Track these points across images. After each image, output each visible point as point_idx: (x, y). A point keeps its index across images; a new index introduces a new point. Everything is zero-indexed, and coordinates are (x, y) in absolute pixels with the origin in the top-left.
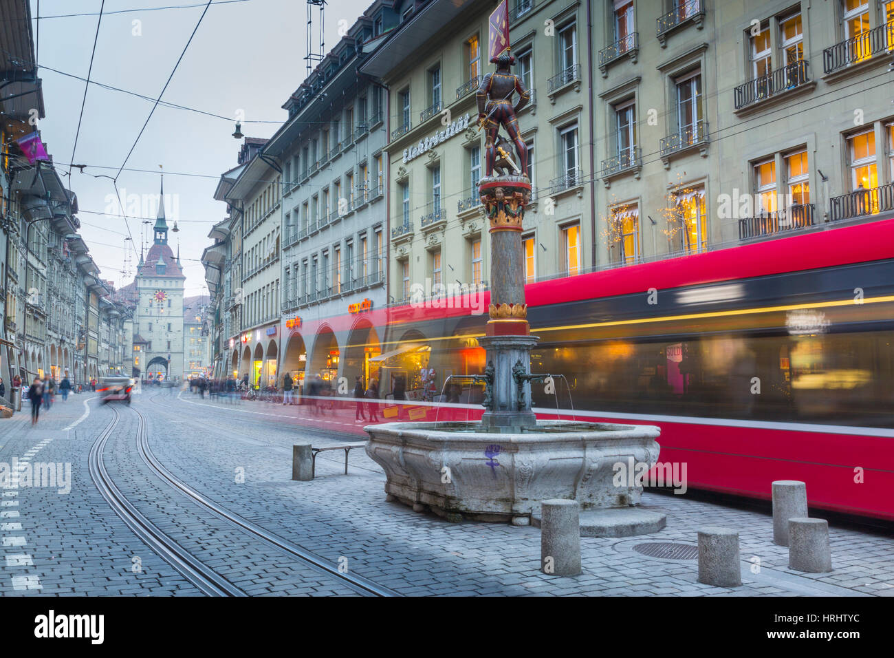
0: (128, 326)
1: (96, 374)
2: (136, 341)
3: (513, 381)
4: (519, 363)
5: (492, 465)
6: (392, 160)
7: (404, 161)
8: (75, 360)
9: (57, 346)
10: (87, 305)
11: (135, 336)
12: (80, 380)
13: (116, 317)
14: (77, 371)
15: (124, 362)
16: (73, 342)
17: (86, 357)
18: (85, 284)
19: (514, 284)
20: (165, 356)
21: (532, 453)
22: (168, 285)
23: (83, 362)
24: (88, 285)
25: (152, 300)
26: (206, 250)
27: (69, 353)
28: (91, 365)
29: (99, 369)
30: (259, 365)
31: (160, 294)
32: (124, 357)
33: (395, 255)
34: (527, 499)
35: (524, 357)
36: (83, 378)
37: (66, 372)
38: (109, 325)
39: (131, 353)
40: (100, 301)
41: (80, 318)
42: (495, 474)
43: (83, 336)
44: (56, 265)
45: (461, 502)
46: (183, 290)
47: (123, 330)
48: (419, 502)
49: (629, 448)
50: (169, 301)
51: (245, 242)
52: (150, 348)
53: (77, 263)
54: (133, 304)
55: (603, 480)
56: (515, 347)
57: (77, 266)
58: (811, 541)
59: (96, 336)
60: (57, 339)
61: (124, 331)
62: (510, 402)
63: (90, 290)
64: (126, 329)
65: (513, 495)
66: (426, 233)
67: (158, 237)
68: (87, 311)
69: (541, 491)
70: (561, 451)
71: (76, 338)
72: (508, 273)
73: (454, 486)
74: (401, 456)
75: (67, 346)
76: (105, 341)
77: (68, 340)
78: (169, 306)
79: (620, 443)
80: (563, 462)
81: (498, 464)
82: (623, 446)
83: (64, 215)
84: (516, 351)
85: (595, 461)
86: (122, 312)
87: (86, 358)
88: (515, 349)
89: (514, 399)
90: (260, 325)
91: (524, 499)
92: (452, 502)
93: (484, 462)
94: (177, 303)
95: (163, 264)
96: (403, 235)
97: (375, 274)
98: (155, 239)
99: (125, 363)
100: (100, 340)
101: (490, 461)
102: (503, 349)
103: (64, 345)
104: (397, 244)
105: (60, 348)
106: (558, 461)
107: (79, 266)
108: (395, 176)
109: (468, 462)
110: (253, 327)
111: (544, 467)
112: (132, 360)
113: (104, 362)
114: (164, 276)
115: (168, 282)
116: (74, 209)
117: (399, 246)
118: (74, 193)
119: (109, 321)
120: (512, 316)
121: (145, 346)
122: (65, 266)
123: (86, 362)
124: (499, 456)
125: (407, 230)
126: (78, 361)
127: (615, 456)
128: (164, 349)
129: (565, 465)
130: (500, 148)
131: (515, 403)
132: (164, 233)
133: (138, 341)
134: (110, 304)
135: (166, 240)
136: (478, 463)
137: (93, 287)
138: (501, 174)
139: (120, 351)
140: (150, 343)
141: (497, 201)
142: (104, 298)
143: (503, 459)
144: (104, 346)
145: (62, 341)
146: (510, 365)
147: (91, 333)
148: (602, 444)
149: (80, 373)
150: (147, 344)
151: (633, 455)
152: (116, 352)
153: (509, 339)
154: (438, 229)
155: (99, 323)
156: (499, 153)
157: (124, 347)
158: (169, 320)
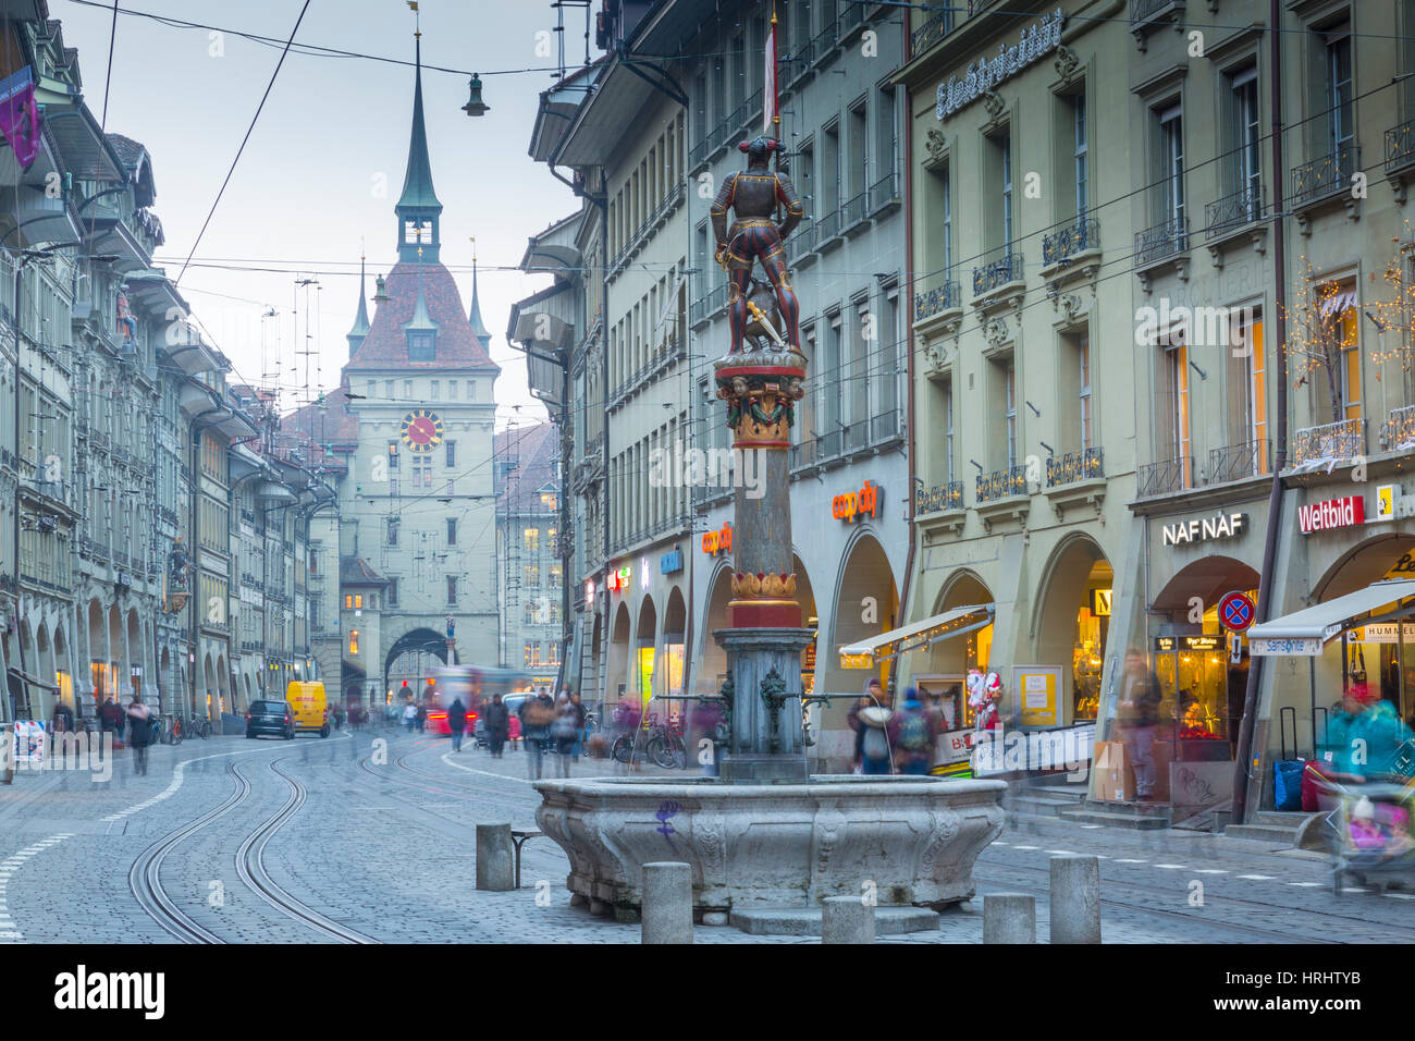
0: (323, 530)
1: (227, 685)
2: (351, 578)
3: (761, 704)
4: (773, 674)
5: (665, 831)
6: (918, 108)
7: (939, 113)
8: (161, 646)
9: (106, 603)
10: (192, 475)
11: (348, 563)
12: (178, 704)
13: (285, 504)
14: (169, 677)
15: (313, 648)
16: (152, 589)
17: (193, 634)
18: (183, 410)
19: (767, 540)
20: (439, 627)
21: (721, 813)
22: (443, 393)
23: (183, 649)
24: (192, 412)
25: (395, 443)
26: (516, 309)
27: (142, 622)
28: (208, 656)
29: (236, 671)
30: (648, 658)
31: (422, 425)
32: (315, 629)
33: (924, 366)
34: (723, 886)
35: (782, 664)
36: (186, 697)
37: (136, 680)
38: (261, 532)
39: (334, 614)
40: (231, 458)
41: (171, 517)
42: (673, 846)
43: (183, 571)
44: (97, 367)
45: (633, 891)
46: (492, 408)
47: (308, 543)
48: (596, 899)
49: (900, 810)
50: (451, 444)
51: (613, 292)
52: (394, 600)
53: (158, 351)
54: (341, 460)
55: (864, 863)
56: (765, 648)
57: (159, 361)
58: (999, 921)
59: (222, 568)
60: (105, 584)
61: (313, 548)
62: (756, 740)
63: (200, 427)
64: (319, 542)
65: (702, 879)
66: (986, 314)
67: (411, 239)
68: (195, 492)
69: (751, 874)
70: (774, 812)
71: (163, 577)
72: (757, 522)
73: (622, 866)
74: (563, 824)
75: (135, 602)
76: (248, 580)
77: (137, 586)
78: (450, 463)
79: (886, 802)
80: (775, 828)
81: (673, 831)
82: (891, 807)
83: (112, 223)
84: (767, 654)
85: (830, 828)
86: (299, 488)
87: (195, 638)
88: (766, 650)
89: (762, 732)
90: (648, 542)
91: (717, 886)
92: (620, 890)
93: (654, 828)
94: (475, 451)
95: (427, 325)
96: (939, 315)
97: (889, 414)
98: (402, 246)
99: (315, 649)
100: (237, 580)
101: (662, 826)
102: (745, 650)
103: (127, 600)
104: (928, 338)
105: (115, 609)
106: (766, 827)
107: (164, 358)
108: (922, 155)
109: (633, 828)
110: (632, 549)
111: (741, 835)
112: (338, 639)
113: (249, 648)
114: (432, 365)
115: (444, 382)
116: (144, 191)
117: (932, 342)
118: (140, 147)
119: (261, 520)
120: (761, 594)
121: (377, 593)
122: (122, 367)
123: (194, 650)
124: (674, 818)
125: (947, 303)
126: (171, 648)
127: (872, 822)
128: (439, 601)
129: (780, 833)
130: (751, 304)
131: (764, 742)
132: (428, 224)
133: (357, 579)
134: (262, 467)
135: (435, 245)
136: (647, 828)
137: (209, 418)
138: (756, 347)
139: (300, 613)
140: (393, 582)
141: (739, 398)
142: (242, 449)
143: (679, 822)
144: (252, 597)
145: (121, 589)
146: (756, 677)
147: (205, 561)
148: (851, 804)
149: (177, 685)
150: (387, 587)
151: (906, 822)
152: (288, 615)
153: (751, 634)
154: (1005, 306)
155: (230, 528)
156: (749, 312)
157: (314, 599)
158: (451, 511)
